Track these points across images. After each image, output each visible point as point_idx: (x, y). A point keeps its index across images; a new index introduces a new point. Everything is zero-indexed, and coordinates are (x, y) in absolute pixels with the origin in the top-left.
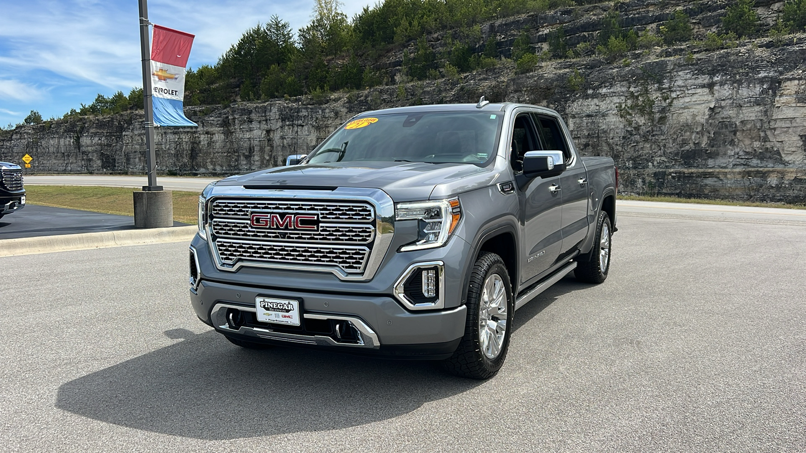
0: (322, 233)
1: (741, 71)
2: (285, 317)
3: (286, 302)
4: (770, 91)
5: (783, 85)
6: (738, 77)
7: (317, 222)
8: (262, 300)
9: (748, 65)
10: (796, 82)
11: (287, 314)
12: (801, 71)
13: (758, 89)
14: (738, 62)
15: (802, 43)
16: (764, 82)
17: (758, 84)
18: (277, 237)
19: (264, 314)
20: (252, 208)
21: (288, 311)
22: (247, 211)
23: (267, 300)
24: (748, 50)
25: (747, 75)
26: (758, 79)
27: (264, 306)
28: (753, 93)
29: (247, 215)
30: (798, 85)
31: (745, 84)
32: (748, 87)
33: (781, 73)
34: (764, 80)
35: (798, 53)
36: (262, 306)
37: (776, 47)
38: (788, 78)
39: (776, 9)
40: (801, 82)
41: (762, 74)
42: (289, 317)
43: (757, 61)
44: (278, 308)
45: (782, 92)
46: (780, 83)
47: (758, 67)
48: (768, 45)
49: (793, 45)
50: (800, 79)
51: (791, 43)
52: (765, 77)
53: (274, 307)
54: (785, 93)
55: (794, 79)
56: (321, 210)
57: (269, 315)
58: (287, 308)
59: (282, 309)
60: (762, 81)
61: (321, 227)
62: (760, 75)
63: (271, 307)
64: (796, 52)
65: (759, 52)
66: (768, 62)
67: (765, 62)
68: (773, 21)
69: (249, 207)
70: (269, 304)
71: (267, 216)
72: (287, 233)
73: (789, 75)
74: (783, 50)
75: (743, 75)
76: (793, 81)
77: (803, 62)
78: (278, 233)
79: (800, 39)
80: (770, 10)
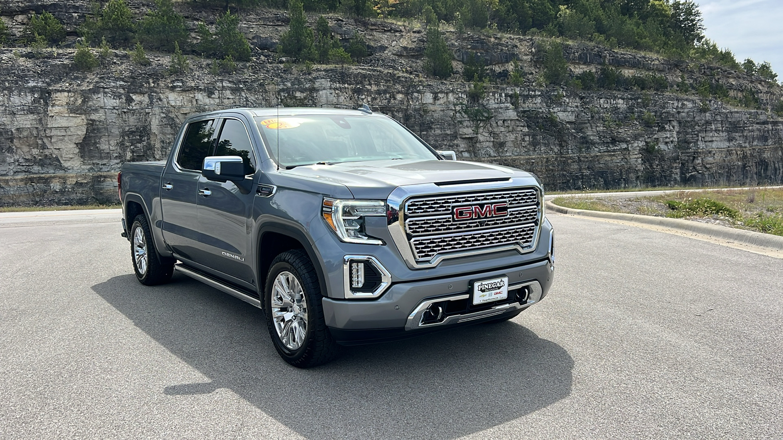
0: (510, 217)
1: (9, 78)
2: (497, 293)
3: (499, 280)
4: (41, 100)
5: (54, 96)
6: (7, 84)
7: (505, 209)
8: (480, 284)
9: (14, 73)
10: (66, 94)
11: (498, 291)
12: (67, 84)
13: (29, 98)
14: (4, 69)
15: (61, 58)
16: (34, 91)
17: (29, 93)
18: (477, 226)
19: (480, 296)
20: (453, 202)
21: (499, 288)
22: (449, 206)
23: (484, 282)
24: (10, 58)
25: (17, 83)
26: (28, 88)
27: (481, 289)
28: (25, 102)
29: (450, 210)
30: (68, 96)
31: (16, 91)
32: (20, 95)
33: (49, 84)
34: (34, 90)
35: (61, 67)
36: (480, 289)
37: (38, 59)
38: (58, 90)
39: (20, 21)
40: (70, 94)
41: (31, 84)
42: (500, 293)
43: (23, 70)
44: (493, 288)
45: (53, 102)
46: (49, 93)
47: (26, 76)
48: (29, 56)
49: (54, 58)
50: (69, 91)
51: (50, 56)
52: (35, 87)
53: (490, 287)
54: (57, 103)
55: (63, 91)
56: (508, 197)
57: (484, 296)
58: (499, 286)
59: (496, 287)
60: (32, 90)
61: (510, 212)
62: (29, 85)
63: (486, 288)
64: (59, 66)
65: (21, 61)
66: (34, 72)
67: (31, 73)
68: (20, 32)
69: (450, 203)
70: (485, 286)
71: (470, 208)
72: (485, 221)
73: (57, 87)
74: (45, 62)
75: (13, 83)
76: (62, 93)
77: (66, 75)
78: (479, 222)
79: (58, 54)
80: (14, 21)
